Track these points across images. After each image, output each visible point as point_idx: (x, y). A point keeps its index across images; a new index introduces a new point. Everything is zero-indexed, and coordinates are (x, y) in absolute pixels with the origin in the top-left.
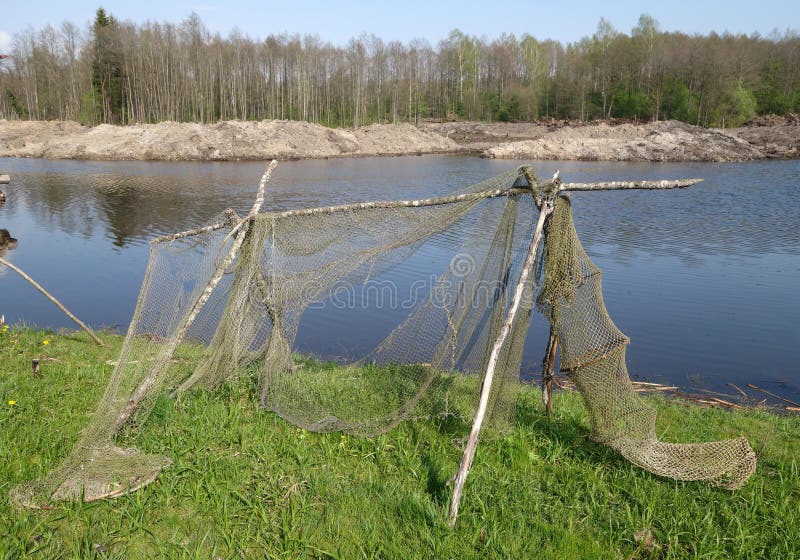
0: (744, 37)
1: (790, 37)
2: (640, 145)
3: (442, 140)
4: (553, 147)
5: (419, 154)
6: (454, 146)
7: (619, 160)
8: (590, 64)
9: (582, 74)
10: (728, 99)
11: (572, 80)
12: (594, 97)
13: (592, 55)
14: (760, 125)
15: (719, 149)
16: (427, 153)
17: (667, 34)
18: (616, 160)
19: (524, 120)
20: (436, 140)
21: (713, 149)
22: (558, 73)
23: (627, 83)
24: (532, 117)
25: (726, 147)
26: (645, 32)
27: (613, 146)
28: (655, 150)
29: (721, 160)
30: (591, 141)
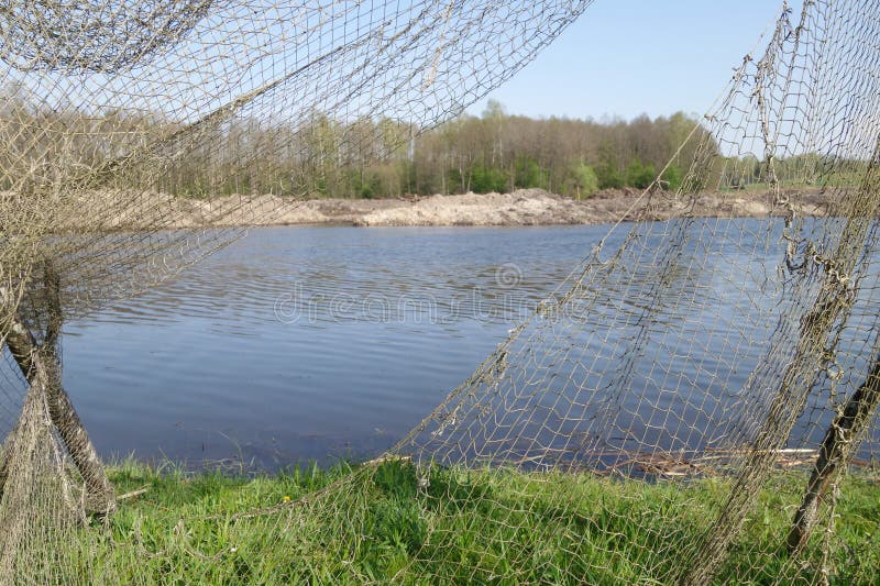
0: (579, 120)
1: (618, 121)
2: (511, 210)
3: (309, 212)
4: (428, 214)
5: (286, 224)
6: (321, 217)
7: (494, 224)
8: (446, 143)
9: (439, 153)
10: (573, 175)
11: (430, 159)
12: (453, 174)
13: (448, 135)
14: (602, 198)
15: (582, 213)
16: (295, 223)
17: (513, 117)
18: (490, 224)
19: (387, 196)
20: (304, 212)
21: (577, 212)
22: (416, 153)
23: (482, 161)
24: (395, 193)
25: (588, 211)
26: (494, 114)
27: (485, 211)
28: (526, 215)
29: (586, 222)
30: (463, 207)
